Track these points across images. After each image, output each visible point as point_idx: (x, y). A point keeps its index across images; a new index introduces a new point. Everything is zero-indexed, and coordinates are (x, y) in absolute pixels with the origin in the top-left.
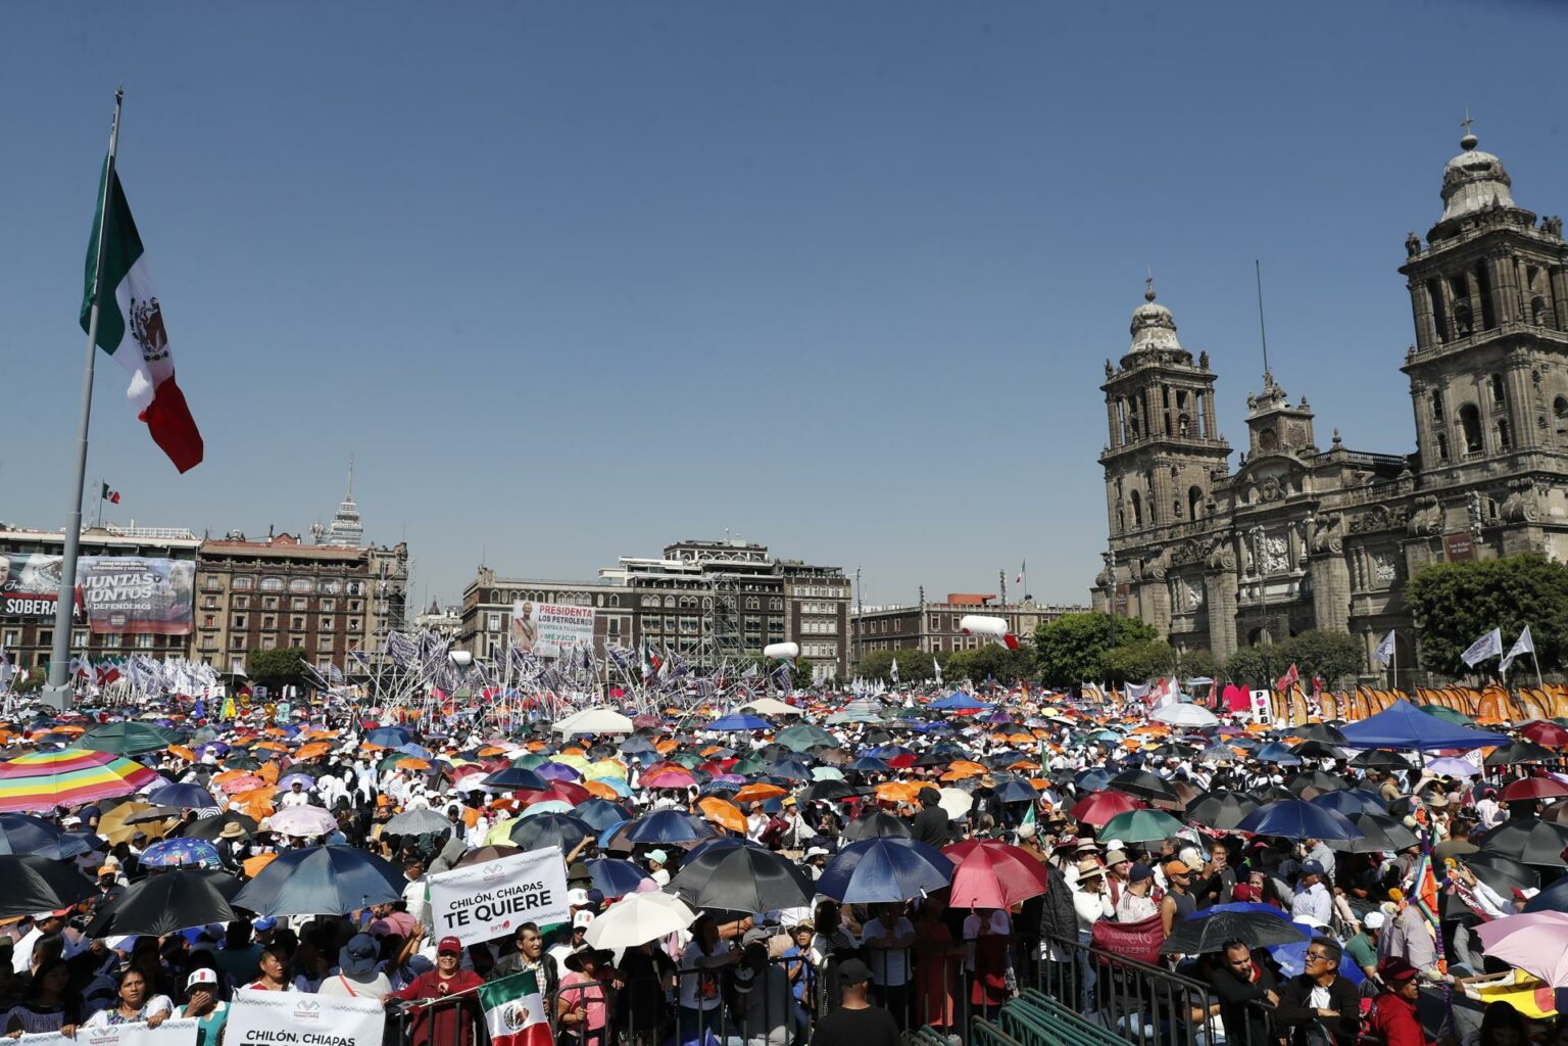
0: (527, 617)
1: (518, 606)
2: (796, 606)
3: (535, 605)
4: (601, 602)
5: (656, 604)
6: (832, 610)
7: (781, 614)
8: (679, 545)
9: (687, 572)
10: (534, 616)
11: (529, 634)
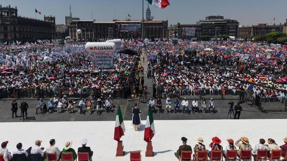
0: (185, 30)
1: (184, 28)
2: (228, 27)
3: (186, 28)
4: (196, 27)
5: (205, 27)
6: (235, 28)
7: (226, 28)
8: (208, 17)
9: (210, 22)
10: (186, 30)
11: (185, 32)
